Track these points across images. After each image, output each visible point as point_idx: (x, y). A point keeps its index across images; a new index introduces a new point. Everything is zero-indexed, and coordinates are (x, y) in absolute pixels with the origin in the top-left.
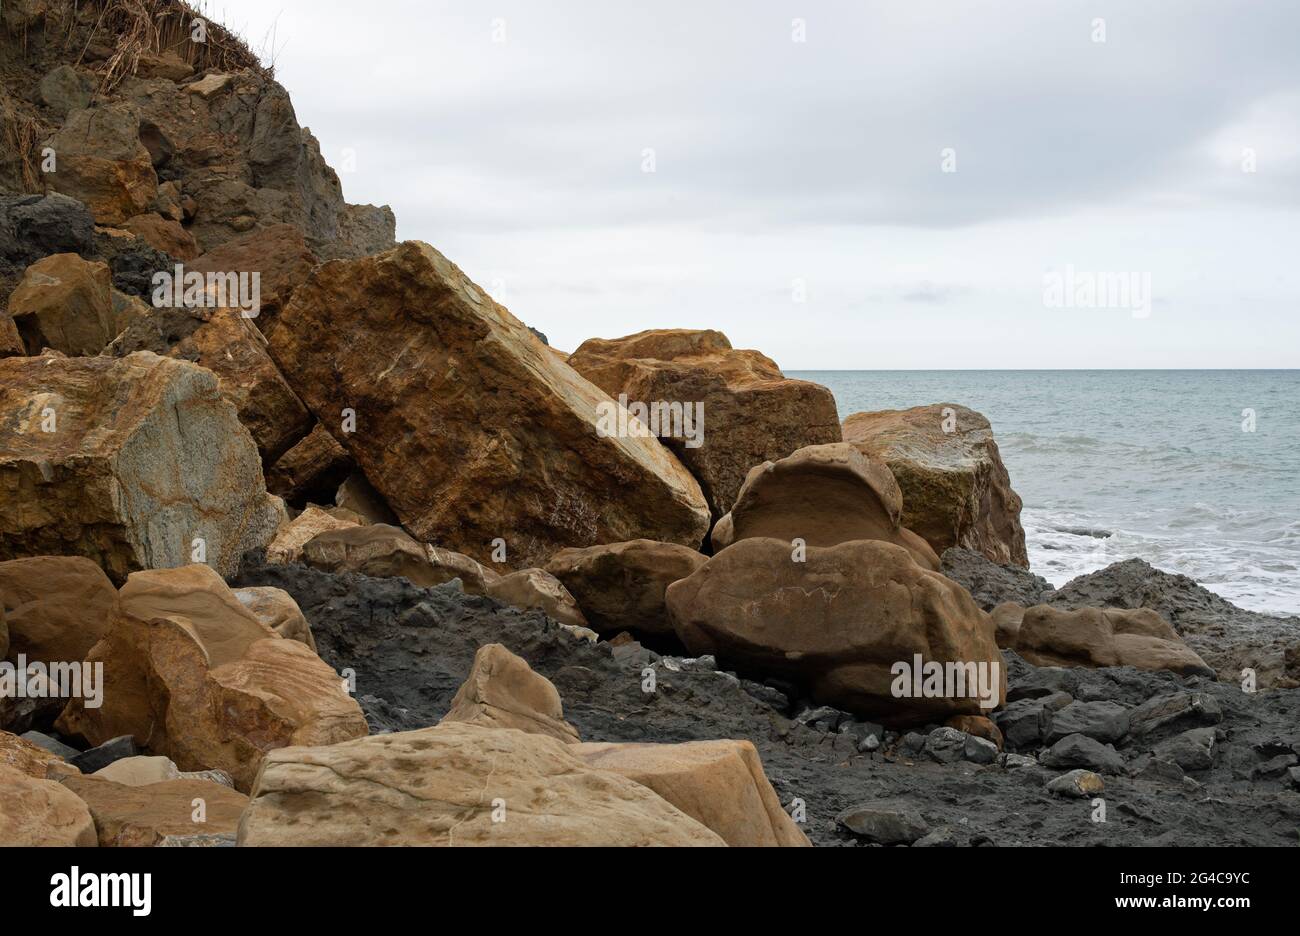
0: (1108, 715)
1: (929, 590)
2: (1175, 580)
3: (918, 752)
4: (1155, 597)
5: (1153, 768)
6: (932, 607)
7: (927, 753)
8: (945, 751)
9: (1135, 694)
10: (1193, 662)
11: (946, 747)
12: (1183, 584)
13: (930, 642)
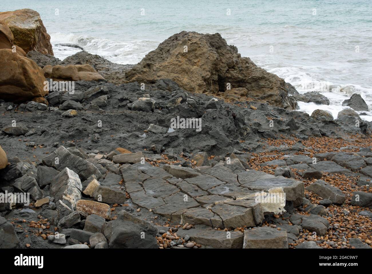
0: (77, 94)
1: (23, 62)
2: (95, 56)
3: (24, 109)
4: (89, 61)
5: (91, 107)
6: (24, 67)
7: (27, 109)
8: (32, 108)
9: (85, 88)
10: (101, 78)
11: (32, 107)
12: (97, 57)
13: (25, 77)
